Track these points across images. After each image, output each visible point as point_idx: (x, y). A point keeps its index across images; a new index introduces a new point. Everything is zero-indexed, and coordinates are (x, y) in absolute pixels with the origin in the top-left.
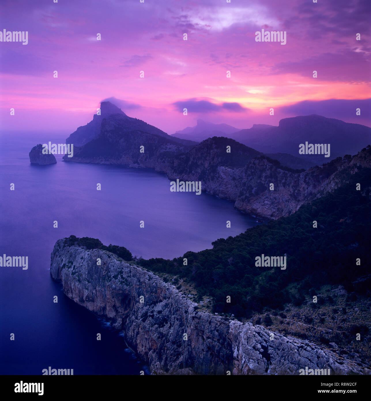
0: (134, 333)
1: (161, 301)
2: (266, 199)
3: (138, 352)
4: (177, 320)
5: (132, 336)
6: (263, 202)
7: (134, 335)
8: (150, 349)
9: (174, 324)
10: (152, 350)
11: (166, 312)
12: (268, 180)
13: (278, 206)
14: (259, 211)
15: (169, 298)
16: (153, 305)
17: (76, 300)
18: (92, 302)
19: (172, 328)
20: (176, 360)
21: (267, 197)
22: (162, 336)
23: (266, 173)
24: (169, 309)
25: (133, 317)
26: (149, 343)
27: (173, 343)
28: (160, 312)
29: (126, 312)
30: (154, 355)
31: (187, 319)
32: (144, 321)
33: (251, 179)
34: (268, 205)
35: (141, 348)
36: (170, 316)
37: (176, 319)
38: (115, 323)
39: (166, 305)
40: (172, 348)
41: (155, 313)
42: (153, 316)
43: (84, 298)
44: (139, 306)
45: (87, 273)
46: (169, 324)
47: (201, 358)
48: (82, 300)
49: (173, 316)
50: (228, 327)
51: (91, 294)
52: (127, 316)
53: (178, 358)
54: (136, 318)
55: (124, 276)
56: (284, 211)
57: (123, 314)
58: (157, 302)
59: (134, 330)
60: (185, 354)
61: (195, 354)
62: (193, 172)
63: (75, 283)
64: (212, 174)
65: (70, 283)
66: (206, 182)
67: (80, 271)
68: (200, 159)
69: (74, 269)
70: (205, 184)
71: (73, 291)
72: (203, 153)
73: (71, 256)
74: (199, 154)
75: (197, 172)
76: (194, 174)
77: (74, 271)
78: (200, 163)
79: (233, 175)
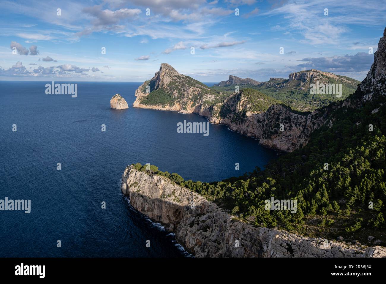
0: (183, 234)
1: (204, 214)
2: (283, 137)
3: (186, 246)
4: (218, 227)
5: (181, 236)
6: (281, 139)
7: (183, 236)
8: (196, 245)
9: (215, 230)
10: (198, 246)
11: (209, 222)
12: (284, 121)
13: (292, 141)
14: (278, 146)
15: (211, 212)
16: (198, 216)
17: (140, 210)
18: (151, 212)
19: (213, 232)
20: (216, 252)
21: (284, 135)
22: (204, 237)
23: (282, 116)
24: (211, 220)
25: (183, 224)
26: (194, 241)
27: (215, 241)
28: (204, 221)
29: (177, 220)
30: (199, 249)
31: (225, 226)
32: (191, 227)
33: (271, 121)
34: (285, 141)
35: (189, 244)
36: (211, 224)
37: (216, 227)
38: (168, 227)
39: (209, 217)
40: (214, 245)
41: (200, 222)
42: (198, 224)
43: (146, 209)
44: (188, 217)
45: (148, 191)
46: (211, 229)
47: (237, 252)
48: (144, 210)
49: (214, 225)
50: (258, 232)
51: (151, 206)
52: (178, 223)
53: (218, 251)
54: (185, 225)
55: (176, 195)
56: (297, 145)
57: (175, 222)
58: (202, 214)
59: (183, 233)
60: (223, 249)
61: (232, 249)
62: (227, 116)
63: (139, 198)
64: (242, 118)
65: (135, 198)
66: (237, 124)
67: (143, 190)
68: (232, 106)
69: (139, 188)
70: (237, 126)
71: (137, 203)
72: (235, 101)
73: (137, 178)
74: (232, 102)
75: (230, 117)
76: (228, 118)
77: (138, 189)
78: (232, 109)
79: (257, 118)
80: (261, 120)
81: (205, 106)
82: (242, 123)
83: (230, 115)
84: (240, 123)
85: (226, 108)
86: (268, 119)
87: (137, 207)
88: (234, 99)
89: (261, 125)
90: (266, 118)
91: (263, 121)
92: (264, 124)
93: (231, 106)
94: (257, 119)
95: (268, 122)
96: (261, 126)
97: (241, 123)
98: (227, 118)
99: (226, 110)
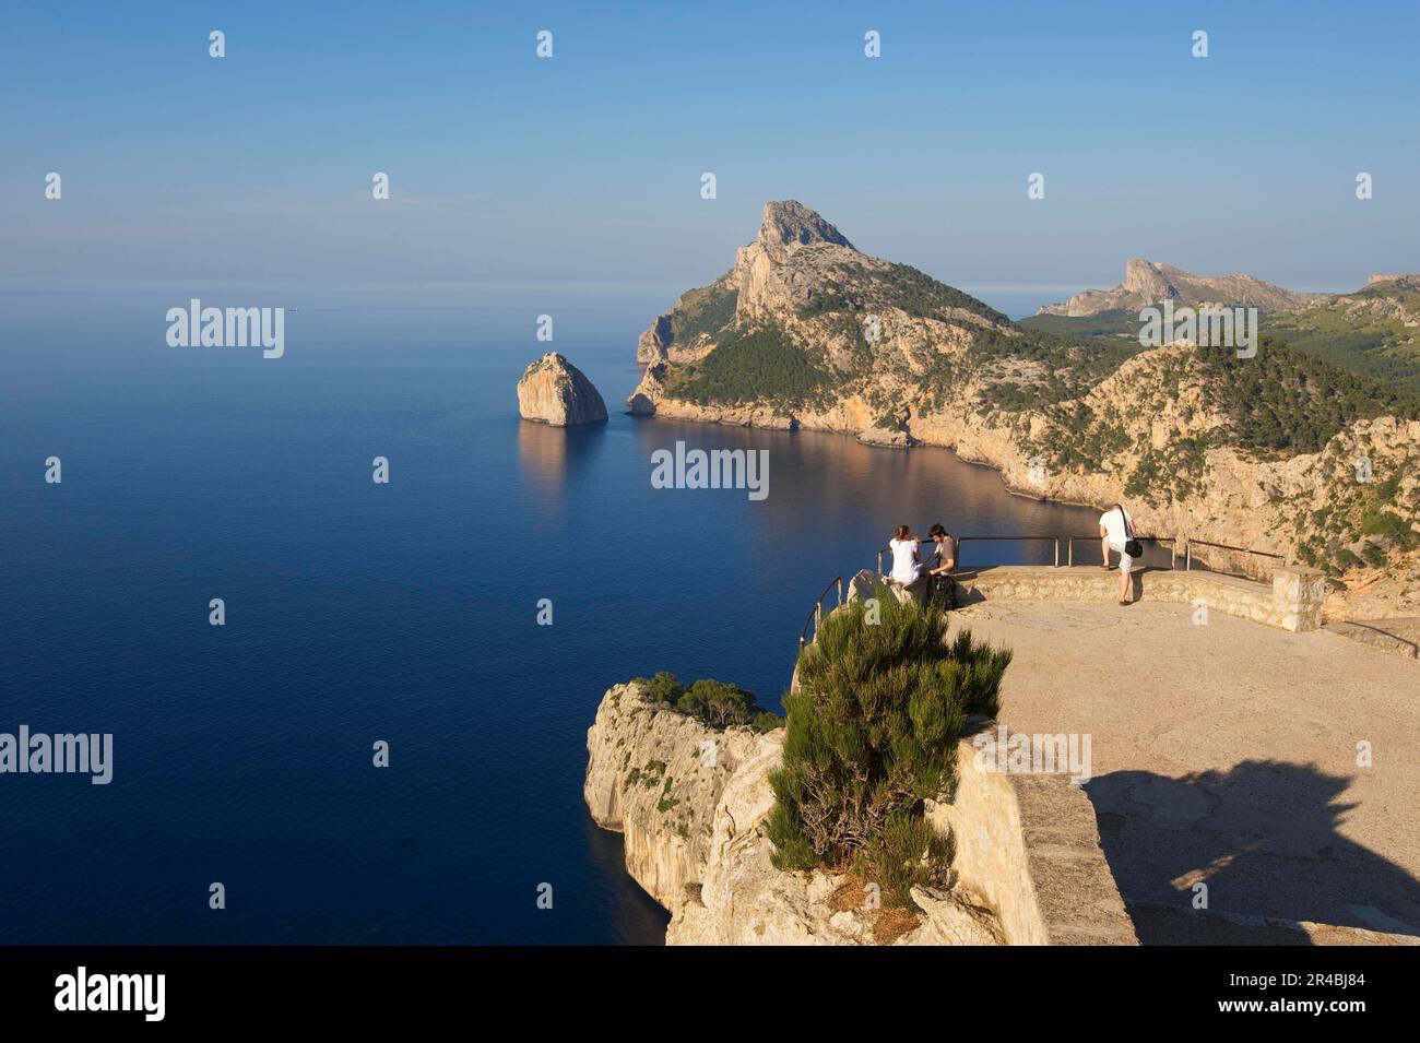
33: (1349, 501)
62: (1105, 464)
63: (669, 841)
64: (1182, 473)
65: (652, 838)
66: (1154, 505)
67: (688, 799)
68: (1134, 414)
69: (667, 790)
70: (1154, 513)
71: (661, 867)
72: (1149, 391)
73: (658, 744)
74: (1132, 398)
75: (1120, 467)
76: (1108, 473)
77: (667, 797)
78: (1132, 430)
79: (1271, 480)
80: (1291, 492)
81: (990, 414)
82: (1181, 497)
83: (1117, 461)
84: (1170, 500)
85: (1103, 425)
86: (1331, 489)
87: (660, 888)
88: (1143, 381)
89: (1292, 514)
90: (1320, 481)
91: (1298, 496)
92: (1309, 513)
93: (1128, 414)
94: (1266, 486)
95: (1330, 501)
96: (1287, 520)
97: (1174, 499)
98: (1104, 472)
99: (1100, 433)
